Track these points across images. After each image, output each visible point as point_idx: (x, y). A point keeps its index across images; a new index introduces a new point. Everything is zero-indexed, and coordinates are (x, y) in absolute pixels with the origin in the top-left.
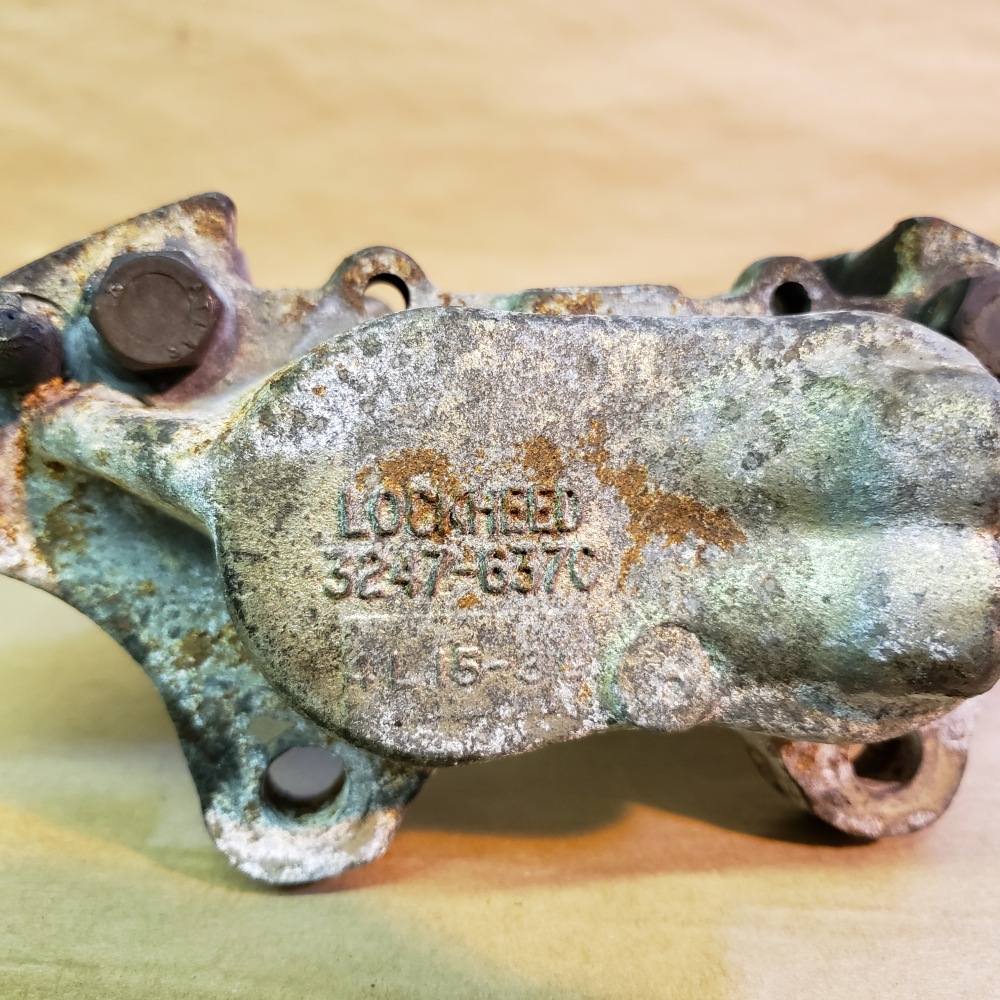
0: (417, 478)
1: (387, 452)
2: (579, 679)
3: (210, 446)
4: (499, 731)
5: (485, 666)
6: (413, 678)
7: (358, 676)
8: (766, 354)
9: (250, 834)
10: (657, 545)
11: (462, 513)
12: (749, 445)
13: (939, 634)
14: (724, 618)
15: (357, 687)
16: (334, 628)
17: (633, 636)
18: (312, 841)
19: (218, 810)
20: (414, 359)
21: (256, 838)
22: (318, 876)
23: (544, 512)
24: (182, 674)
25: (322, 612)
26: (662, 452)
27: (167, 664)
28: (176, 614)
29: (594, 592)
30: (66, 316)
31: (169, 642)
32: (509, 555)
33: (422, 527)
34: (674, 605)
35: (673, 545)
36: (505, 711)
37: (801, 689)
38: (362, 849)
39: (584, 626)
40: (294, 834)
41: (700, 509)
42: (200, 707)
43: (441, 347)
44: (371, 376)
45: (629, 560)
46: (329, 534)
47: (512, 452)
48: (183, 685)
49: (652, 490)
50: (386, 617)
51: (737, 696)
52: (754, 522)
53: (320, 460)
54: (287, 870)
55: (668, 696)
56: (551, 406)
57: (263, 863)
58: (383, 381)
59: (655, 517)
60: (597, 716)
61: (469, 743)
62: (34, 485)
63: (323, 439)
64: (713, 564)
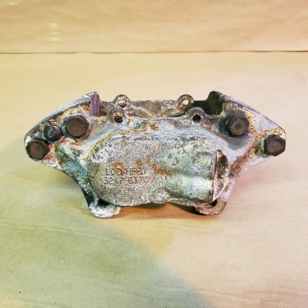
0: (118, 166)
1: (113, 162)
2: (145, 196)
3: (85, 159)
4: (132, 203)
5: (129, 194)
6: (118, 196)
7: (109, 195)
8: (177, 146)
9: (96, 210)
10: (159, 176)
11: (125, 171)
12: (173, 162)
13: (200, 196)
14: (168, 188)
15: (109, 196)
16: (105, 188)
17: (154, 190)
18: (107, 211)
19: (91, 206)
20: (117, 147)
21: (97, 211)
22: (108, 217)
23: (139, 171)
24: (84, 185)
25: (103, 186)
26: (159, 162)
27: (82, 184)
28: (83, 175)
29: (148, 183)
30: (61, 124)
31: (82, 180)
32: (133, 178)
33: (119, 174)
34: (161, 185)
35: (161, 176)
36: (133, 200)
37: (181, 199)
38: (115, 213)
39: (146, 188)
40: (103, 210)
41: (166, 170)
42: (87, 190)
43: (122, 145)
44: (110, 150)
45: (154, 178)
46: (104, 174)
47: (134, 162)
48: (84, 187)
49: (158, 167)
50: (113, 187)
51: (171, 199)
52: (174, 173)
53: (102, 163)
54: (103, 216)
55: (160, 199)
56: (140, 154)
57: (99, 214)
58: (112, 151)
59: (158, 171)
60: (148, 201)
61: (128, 205)
62: (58, 153)
63: (103, 160)
64: (168, 179)
